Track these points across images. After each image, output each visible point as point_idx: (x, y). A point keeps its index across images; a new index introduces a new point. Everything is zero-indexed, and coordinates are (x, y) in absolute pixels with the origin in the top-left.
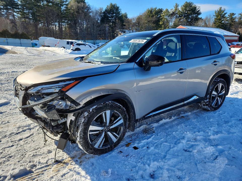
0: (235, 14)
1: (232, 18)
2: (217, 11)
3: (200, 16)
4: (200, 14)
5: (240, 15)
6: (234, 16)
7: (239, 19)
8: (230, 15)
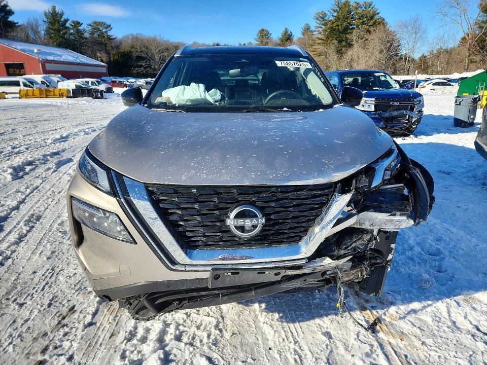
0: (82, 24)
1: (78, 30)
2: (47, 11)
3: (11, 19)
4: (10, 13)
5: (90, 27)
6: (80, 28)
7: (90, 34)
8: (73, 24)
